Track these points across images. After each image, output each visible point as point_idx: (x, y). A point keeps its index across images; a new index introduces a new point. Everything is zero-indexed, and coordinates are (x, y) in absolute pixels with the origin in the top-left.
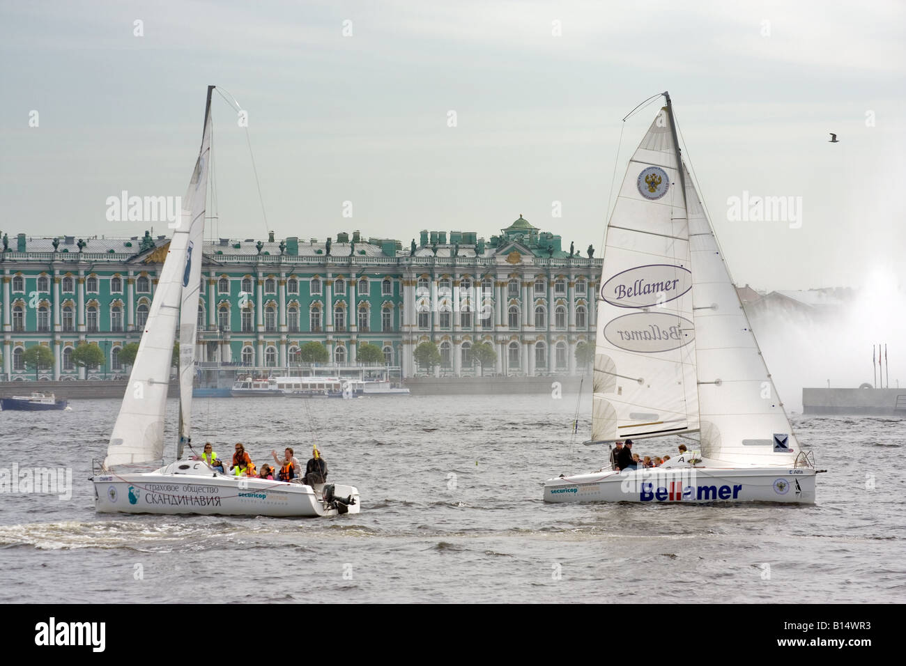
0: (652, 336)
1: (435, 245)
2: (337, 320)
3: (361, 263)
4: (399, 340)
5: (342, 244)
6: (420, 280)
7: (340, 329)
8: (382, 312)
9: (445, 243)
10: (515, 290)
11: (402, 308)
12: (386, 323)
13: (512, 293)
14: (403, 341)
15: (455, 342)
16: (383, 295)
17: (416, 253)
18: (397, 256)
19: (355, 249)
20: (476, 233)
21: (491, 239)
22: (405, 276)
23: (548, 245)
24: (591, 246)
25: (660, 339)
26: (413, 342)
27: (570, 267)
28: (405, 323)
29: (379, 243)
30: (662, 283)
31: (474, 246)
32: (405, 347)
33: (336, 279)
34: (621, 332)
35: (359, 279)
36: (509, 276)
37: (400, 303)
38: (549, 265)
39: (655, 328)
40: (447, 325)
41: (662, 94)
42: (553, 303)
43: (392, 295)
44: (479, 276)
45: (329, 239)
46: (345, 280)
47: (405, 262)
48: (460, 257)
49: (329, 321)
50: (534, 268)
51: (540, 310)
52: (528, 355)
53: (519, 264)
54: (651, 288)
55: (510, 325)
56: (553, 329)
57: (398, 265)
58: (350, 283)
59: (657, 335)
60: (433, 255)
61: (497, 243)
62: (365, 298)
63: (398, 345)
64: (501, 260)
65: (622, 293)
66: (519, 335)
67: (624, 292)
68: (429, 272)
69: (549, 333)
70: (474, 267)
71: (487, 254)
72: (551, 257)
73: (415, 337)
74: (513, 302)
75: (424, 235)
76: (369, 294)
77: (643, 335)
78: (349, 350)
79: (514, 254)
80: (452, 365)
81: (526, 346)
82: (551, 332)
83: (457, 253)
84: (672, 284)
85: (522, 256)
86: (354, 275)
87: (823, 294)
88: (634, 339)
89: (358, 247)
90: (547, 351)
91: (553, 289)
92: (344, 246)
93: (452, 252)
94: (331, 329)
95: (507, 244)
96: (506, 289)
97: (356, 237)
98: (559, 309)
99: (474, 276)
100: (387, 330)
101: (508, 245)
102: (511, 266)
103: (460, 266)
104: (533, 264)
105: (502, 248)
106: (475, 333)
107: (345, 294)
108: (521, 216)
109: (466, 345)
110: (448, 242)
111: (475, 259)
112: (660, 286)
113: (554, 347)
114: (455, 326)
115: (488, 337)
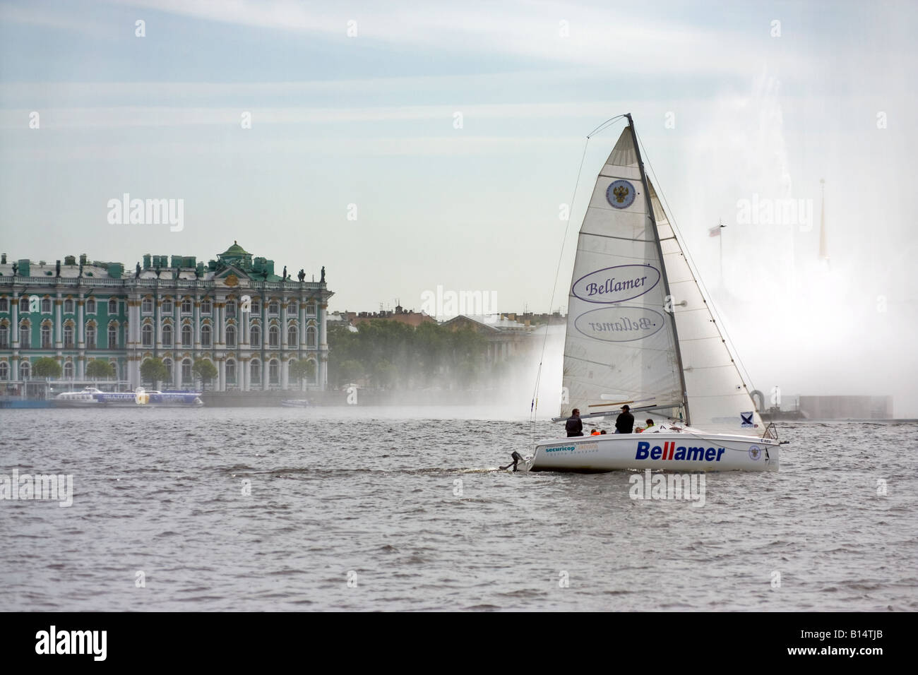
0: (624, 327)
1: (158, 268)
2: (66, 337)
3: (89, 284)
4: (124, 356)
5: (70, 266)
6: (145, 301)
7: (69, 345)
8: (108, 330)
9: (166, 266)
10: (233, 311)
11: (127, 326)
12: (113, 339)
13: (228, 314)
14: (128, 357)
15: (177, 359)
16: (109, 314)
17: (140, 275)
18: (123, 278)
19: (84, 271)
20: (195, 258)
21: (209, 263)
22: (130, 296)
23: (262, 269)
24: (302, 271)
25: (631, 329)
26: (137, 358)
27: (283, 289)
28: (131, 340)
29: (104, 266)
30: (632, 281)
31: (195, 270)
32: (130, 363)
33: (65, 299)
34: (593, 324)
35: (87, 299)
36: (227, 298)
37: (125, 322)
38: (264, 288)
39: (627, 321)
40: (169, 343)
41: (625, 116)
42: (267, 323)
43: (117, 314)
44: (199, 297)
45: (58, 262)
46: (74, 300)
47: (130, 284)
48: (181, 280)
49: (59, 338)
50: (251, 291)
51: (255, 330)
52: (244, 372)
53: (236, 286)
54: (622, 286)
55: (227, 343)
56: (267, 347)
57: (124, 286)
58: (78, 303)
59: (628, 327)
60: (156, 277)
61: (214, 266)
62: (92, 317)
63: (123, 361)
64: (220, 283)
65: (594, 291)
66: (235, 353)
67: (596, 290)
68: (152, 293)
69: (263, 351)
70: (194, 289)
71: (206, 277)
72: (265, 281)
73: (139, 354)
74: (230, 322)
75: (147, 258)
76: (96, 314)
77: (614, 327)
78: (77, 366)
79: (232, 277)
80: (173, 380)
81: (242, 363)
82: (265, 350)
83: (178, 276)
84: (641, 281)
85: (239, 279)
86: (82, 296)
87: (505, 318)
88: (605, 330)
89: (86, 270)
90: (261, 368)
91: (267, 310)
92: (72, 268)
93: (174, 275)
94: (60, 346)
95: (225, 268)
96: (224, 310)
97: (83, 259)
98: (273, 329)
99: (194, 297)
100: (113, 346)
101: (227, 268)
102: (229, 289)
103: (182, 287)
104: (249, 287)
105: (221, 271)
106: (196, 350)
107: (73, 313)
108: (236, 242)
109: (187, 362)
110: (169, 265)
111: (195, 282)
112: (630, 284)
113: (268, 364)
114: (176, 343)
115: (207, 355)
